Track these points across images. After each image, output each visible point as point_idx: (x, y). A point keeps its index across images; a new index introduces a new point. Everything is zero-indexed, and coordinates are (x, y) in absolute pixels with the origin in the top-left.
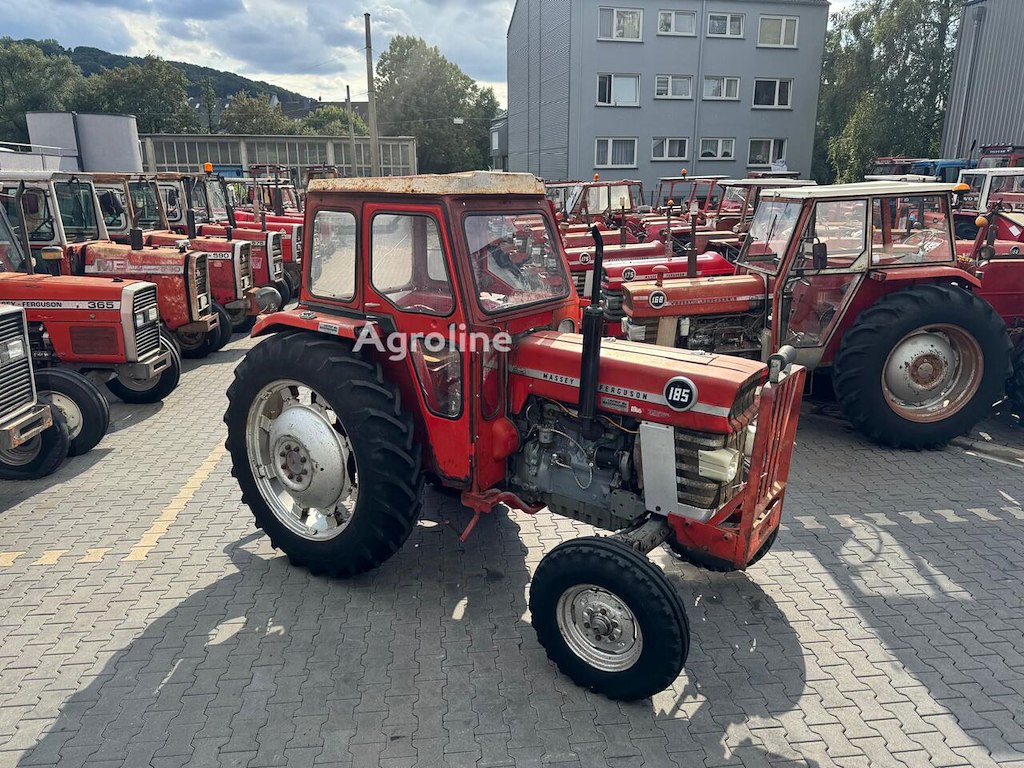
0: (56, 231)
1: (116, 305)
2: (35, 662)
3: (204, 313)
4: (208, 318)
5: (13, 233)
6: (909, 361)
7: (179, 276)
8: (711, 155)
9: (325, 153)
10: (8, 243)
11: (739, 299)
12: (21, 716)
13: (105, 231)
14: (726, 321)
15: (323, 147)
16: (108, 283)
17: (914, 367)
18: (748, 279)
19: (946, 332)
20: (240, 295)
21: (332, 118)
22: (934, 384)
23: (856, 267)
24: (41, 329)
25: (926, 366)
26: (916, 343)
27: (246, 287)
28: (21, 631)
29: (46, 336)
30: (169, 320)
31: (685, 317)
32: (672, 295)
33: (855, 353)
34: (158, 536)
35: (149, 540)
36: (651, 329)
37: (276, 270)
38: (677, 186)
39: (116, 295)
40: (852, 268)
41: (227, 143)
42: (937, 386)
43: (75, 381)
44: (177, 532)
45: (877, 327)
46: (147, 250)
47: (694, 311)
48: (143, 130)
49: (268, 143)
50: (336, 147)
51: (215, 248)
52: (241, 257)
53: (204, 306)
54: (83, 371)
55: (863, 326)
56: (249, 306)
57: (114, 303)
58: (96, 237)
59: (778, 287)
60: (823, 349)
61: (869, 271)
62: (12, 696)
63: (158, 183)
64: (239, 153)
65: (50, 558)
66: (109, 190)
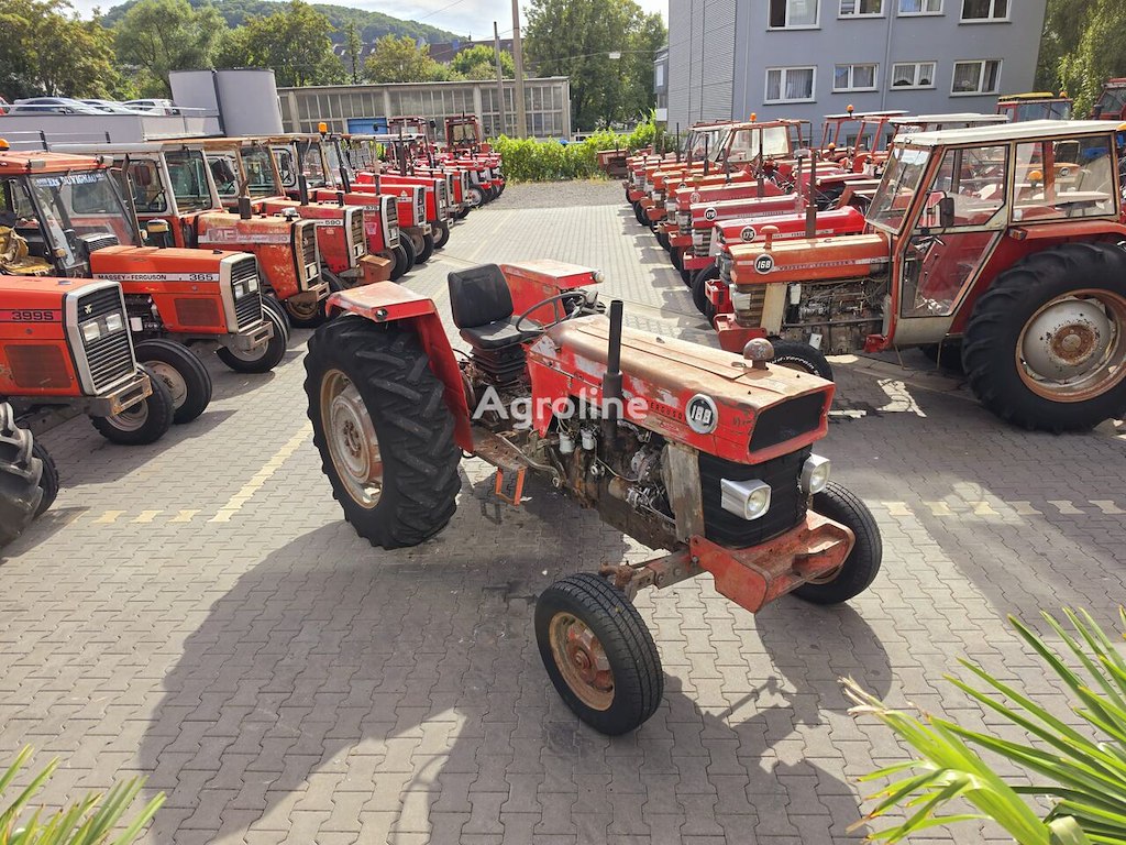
0: (168, 203)
1: (215, 277)
2: (121, 607)
3: (313, 282)
4: (317, 287)
5: (124, 206)
6: (1052, 332)
7: (286, 245)
8: (905, 83)
9: (472, 101)
10: (120, 215)
11: (858, 262)
12: (103, 651)
13: (218, 199)
14: (845, 287)
15: (470, 93)
16: (207, 255)
17: (1058, 339)
18: (874, 239)
19: (1101, 299)
20: (353, 263)
21: (478, 59)
22: (1082, 359)
23: (993, 224)
24: (150, 301)
25: (1073, 338)
26: (1062, 311)
27: (360, 254)
28: (113, 580)
29: (154, 307)
30: (279, 290)
31: (795, 283)
32: (782, 258)
33: (988, 322)
34: (244, 500)
35: (235, 503)
36: (758, 297)
37: (392, 236)
38: (845, 124)
39: (214, 267)
40: (988, 225)
41: (369, 94)
42: (1085, 361)
43: (176, 351)
44: (262, 497)
45: (1014, 292)
46: (256, 219)
47: (806, 277)
48: (284, 82)
49: (412, 92)
50: (484, 92)
51: (328, 214)
52: (353, 223)
53: (313, 276)
54: (188, 344)
55: (997, 291)
56: (362, 275)
57: (213, 275)
58: (210, 206)
59: (900, 249)
60: (952, 319)
61: (1009, 228)
62: (98, 634)
63: (271, 147)
64: (383, 103)
65: (146, 516)
66: (219, 158)
